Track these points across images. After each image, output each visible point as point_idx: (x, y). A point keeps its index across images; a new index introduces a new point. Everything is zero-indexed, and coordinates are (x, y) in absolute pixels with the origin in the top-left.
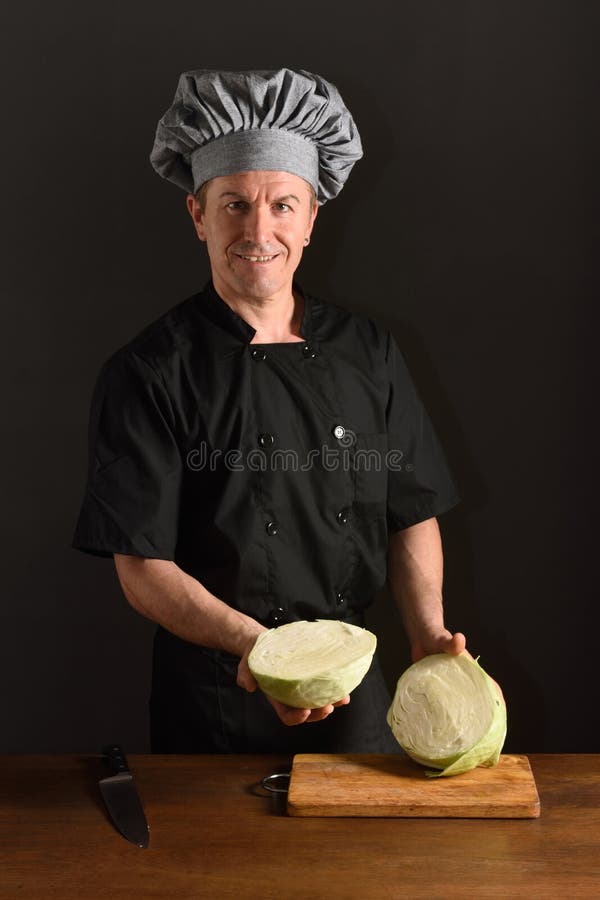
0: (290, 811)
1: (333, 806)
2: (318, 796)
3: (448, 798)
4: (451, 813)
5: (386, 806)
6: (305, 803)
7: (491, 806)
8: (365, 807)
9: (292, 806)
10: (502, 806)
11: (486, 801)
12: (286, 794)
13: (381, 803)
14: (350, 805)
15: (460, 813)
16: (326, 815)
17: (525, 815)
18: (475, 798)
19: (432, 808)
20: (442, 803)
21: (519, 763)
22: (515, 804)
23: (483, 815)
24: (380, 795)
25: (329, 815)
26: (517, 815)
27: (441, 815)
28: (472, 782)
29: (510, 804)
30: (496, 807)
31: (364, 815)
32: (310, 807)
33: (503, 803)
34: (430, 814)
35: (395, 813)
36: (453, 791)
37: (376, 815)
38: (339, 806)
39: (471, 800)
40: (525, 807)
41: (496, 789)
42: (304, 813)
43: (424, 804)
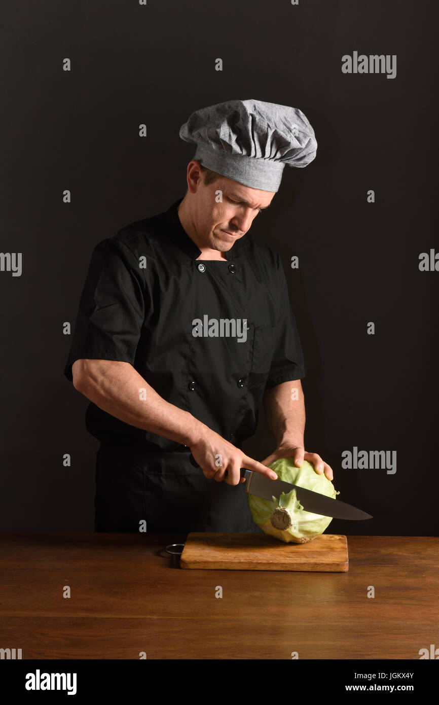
0: (182, 566)
1: (210, 562)
2: (201, 556)
3: (288, 558)
4: (289, 568)
5: (245, 562)
6: (192, 560)
7: (316, 564)
8: (232, 563)
9: (184, 562)
10: (323, 564)
11: (312, 561)
12: (180, 556)
13: (242, 561)
14: (222, 562)
15: (295, 568)
16: (206, 568)
17: (338, 570)
18: (305, 559)
19: (276, 564)
20: (283, 561)
21: (340, 539)
22: (332, 562)
23: (310, 569)
24: (243, 556)
25: (208, 568)
26: (332, 570)
27: (282, 569)
28: (305, 550)
29: (328, 562)
30: (319, 564)
31: (231, 568)
32: (195, 562)
33: (324, 562)
34: (274, 568)
35: (252, 567)
36: (291, 555)
37: (239, 568)
38: (214, 562)
39: (303, 560)
40: (338, 565)
41: (320, 554)
42: (191, 566)
43: (271, 562)
